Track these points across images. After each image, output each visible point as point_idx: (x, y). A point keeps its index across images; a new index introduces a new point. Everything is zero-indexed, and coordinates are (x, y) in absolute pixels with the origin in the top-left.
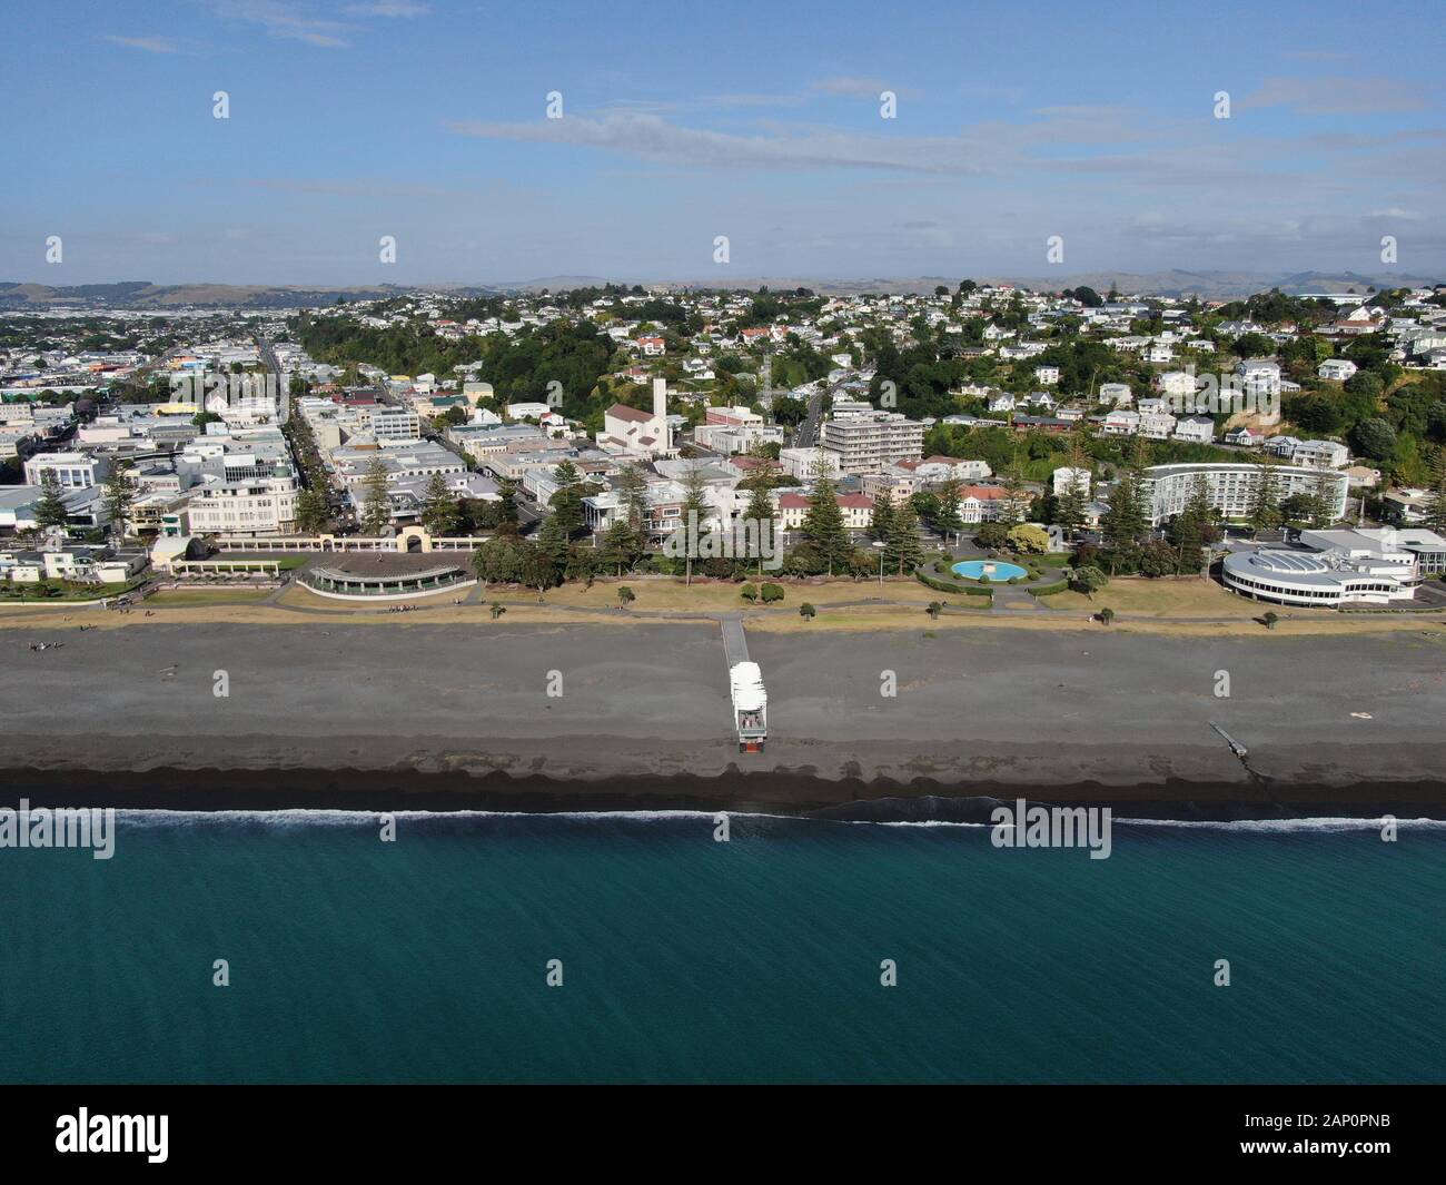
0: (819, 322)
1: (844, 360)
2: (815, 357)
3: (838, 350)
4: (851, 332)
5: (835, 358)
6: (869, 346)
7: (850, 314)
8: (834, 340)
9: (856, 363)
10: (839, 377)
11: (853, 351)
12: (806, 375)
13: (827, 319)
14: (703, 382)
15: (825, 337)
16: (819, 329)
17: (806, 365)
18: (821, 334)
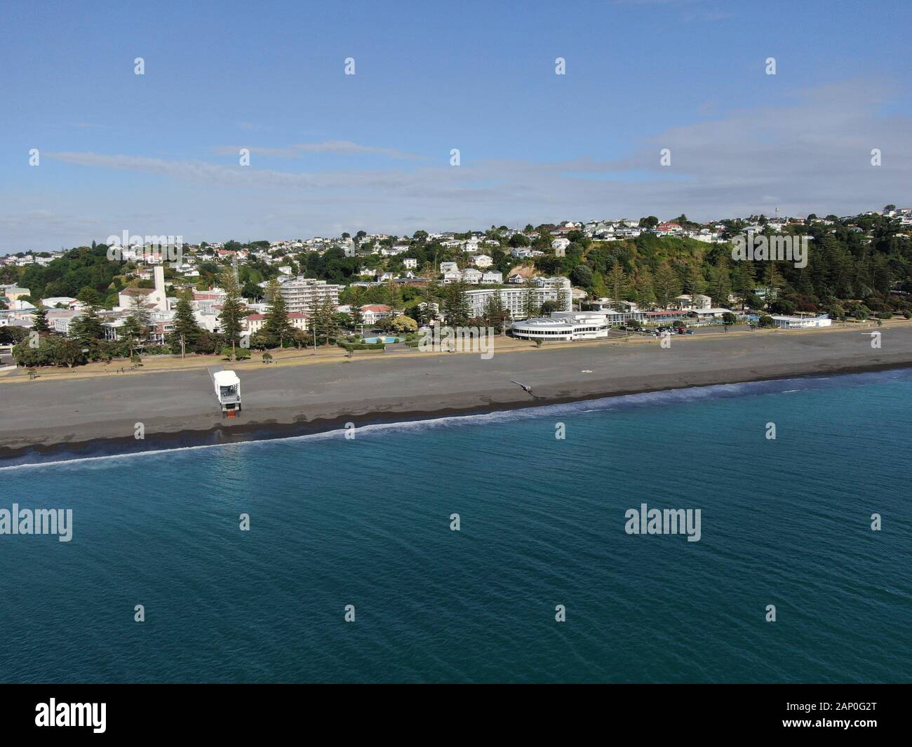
0: (269, 251)
1: (287, 270)
2: (267, 267)
3: (282, 265)
4: (291, 255)
5: (281, 269)
6: (302, 263)
7: (289, 247)
8: (280, 259)
9: (294, 271)
10: (284, 279)
11: (292, 265)
12: (262, 277)
13: (274, 249)
14: (191, 277)
15: (273, 258)
16: (269, 254)
17: (262, 271)
18: (271, 257)
